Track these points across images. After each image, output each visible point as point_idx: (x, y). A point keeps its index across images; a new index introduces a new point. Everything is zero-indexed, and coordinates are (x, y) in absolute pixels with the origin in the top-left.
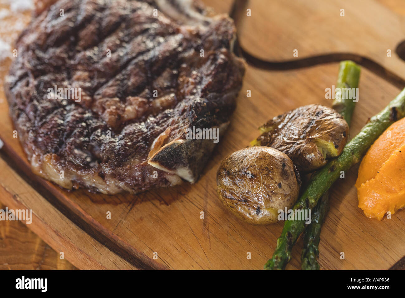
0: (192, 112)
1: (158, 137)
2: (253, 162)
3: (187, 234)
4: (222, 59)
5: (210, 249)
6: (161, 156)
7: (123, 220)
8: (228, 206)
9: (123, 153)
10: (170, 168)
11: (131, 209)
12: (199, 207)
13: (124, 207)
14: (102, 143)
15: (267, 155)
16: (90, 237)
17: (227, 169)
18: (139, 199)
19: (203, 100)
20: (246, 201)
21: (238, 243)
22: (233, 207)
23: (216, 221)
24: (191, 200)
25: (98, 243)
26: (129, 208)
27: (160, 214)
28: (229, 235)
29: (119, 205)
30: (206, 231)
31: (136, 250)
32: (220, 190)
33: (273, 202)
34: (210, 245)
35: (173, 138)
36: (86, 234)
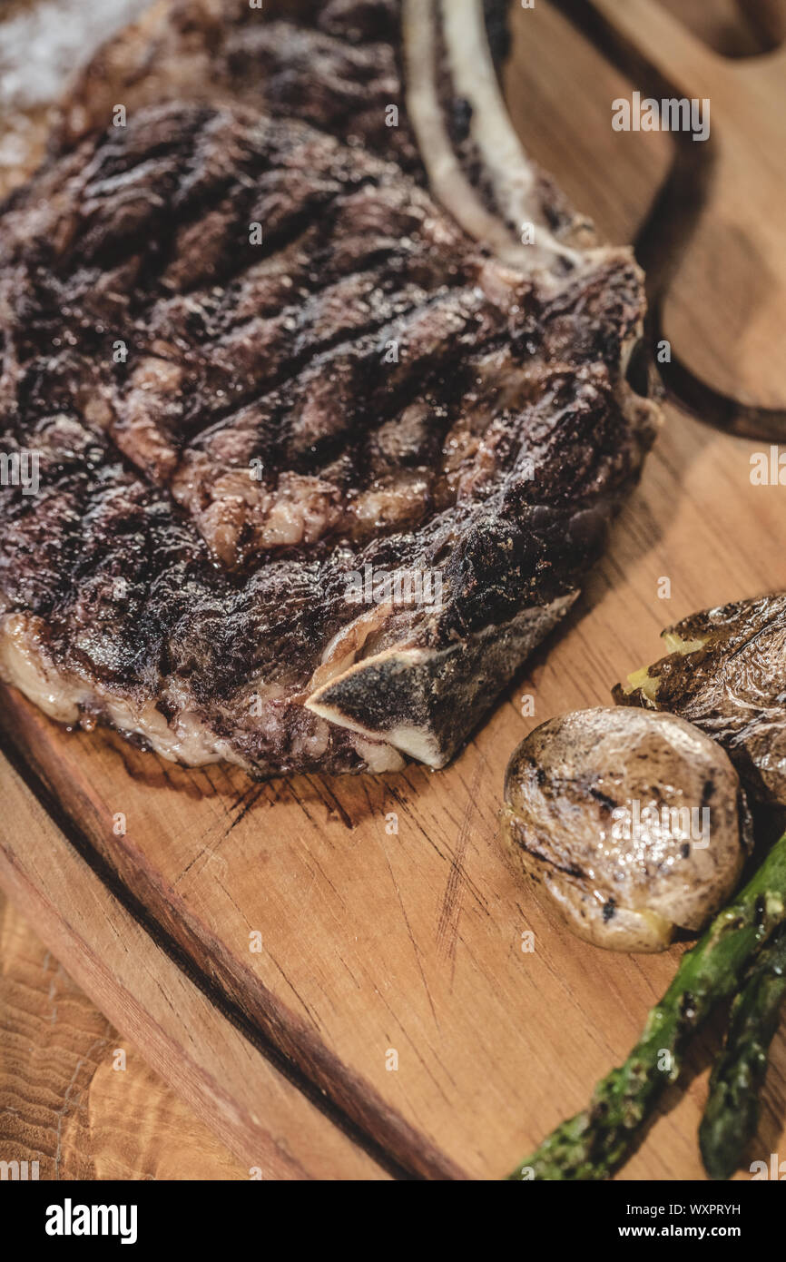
0: (466, 566)
1: (351, 626)
2: (618, 762)
3: (390, 933)
4: (588, 399)
5: (451, 992)
6: (348, 691)
7: (209, 852)
8: (525, 872)
9: (240, 655)
10: (371, 722)
11: (240, 818)
12: (442, 848)
13: (221, 810)
14: (184, 611)
15: (664, 748)
16: (103, 886)
17: (541, 765)
18: (268, 792)
19: (509, 526)
20: (577, 872)
21: (536, 987)
22: (539, 881)
23: (484, 904)
24: (422, 823)
25: (124, 911)
26: (235, 814)
27: (322, 851)
28: (513, 956)
29: (206, 800)
30: (448, 932)
31: (229, 953)
32: (508, 820)
33: (657, 895)
34: (452, 980)
35: (397, 638)
36: (93, 876)
